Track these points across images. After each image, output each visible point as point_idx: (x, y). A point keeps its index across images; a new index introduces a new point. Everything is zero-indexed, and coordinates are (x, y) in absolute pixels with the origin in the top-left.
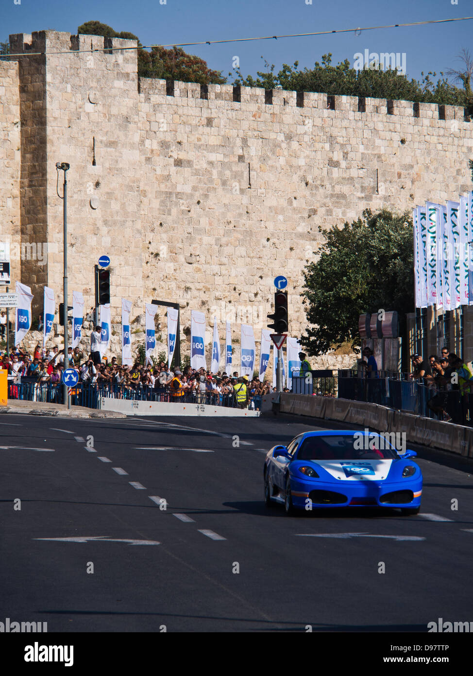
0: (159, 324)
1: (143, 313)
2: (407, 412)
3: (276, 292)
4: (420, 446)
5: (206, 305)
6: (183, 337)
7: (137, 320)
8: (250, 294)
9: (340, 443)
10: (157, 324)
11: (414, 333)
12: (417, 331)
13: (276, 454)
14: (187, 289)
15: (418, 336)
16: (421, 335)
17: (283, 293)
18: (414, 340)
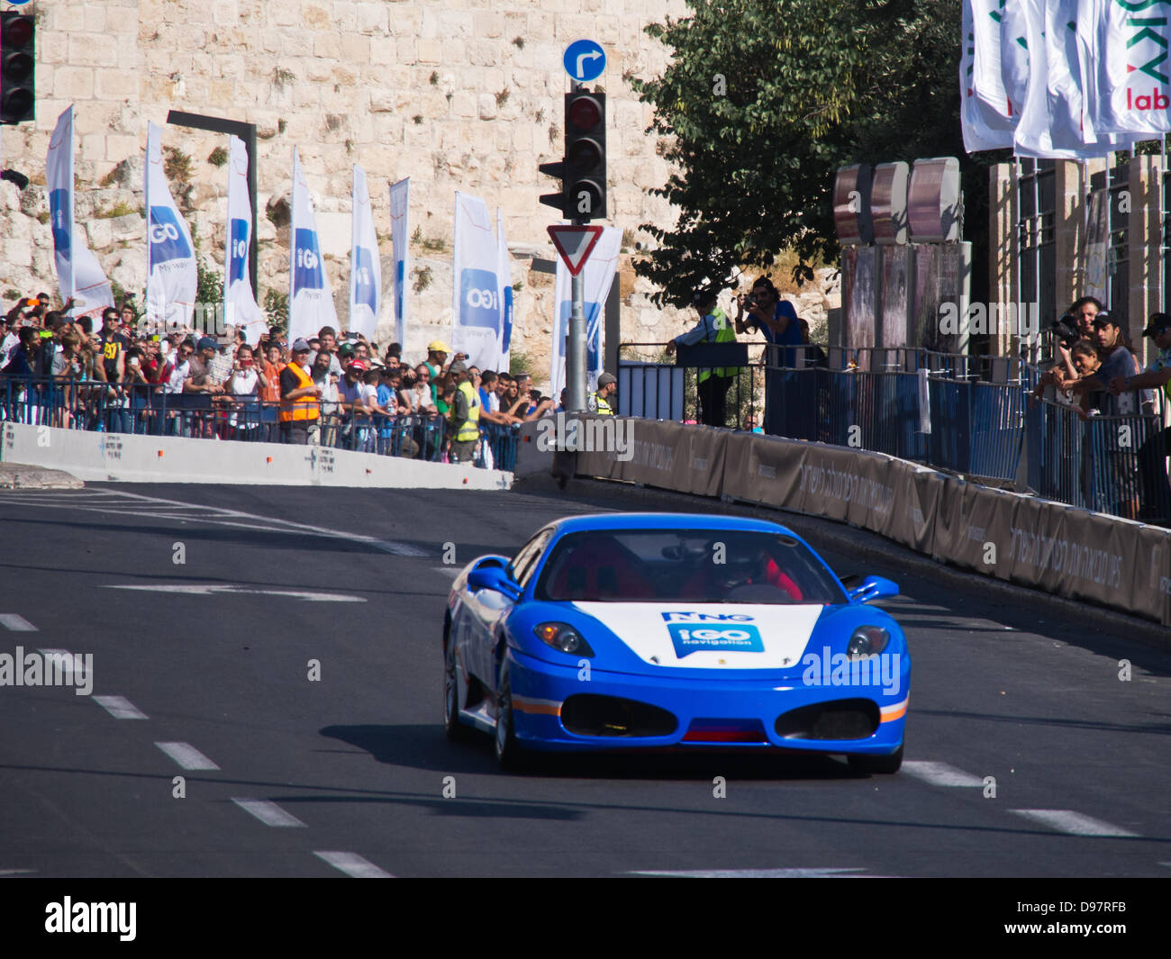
0: (190, 188)
1: (137, 152)
2: (988, 482)
3: (569, 91)
4: (1029, 593)
5: (341, 129)
6: (267, 230)
7: (119, 174)
8: (482, 96)
9: (666, 552)
10: (183, 190)
11: (1014, 229)
12: (1023, 222)
13: (476, 583)
14: (281, 77)
15: (1023, 239)
16: (1034, 235)
17: (592, 95)
18: (1013, 250)
